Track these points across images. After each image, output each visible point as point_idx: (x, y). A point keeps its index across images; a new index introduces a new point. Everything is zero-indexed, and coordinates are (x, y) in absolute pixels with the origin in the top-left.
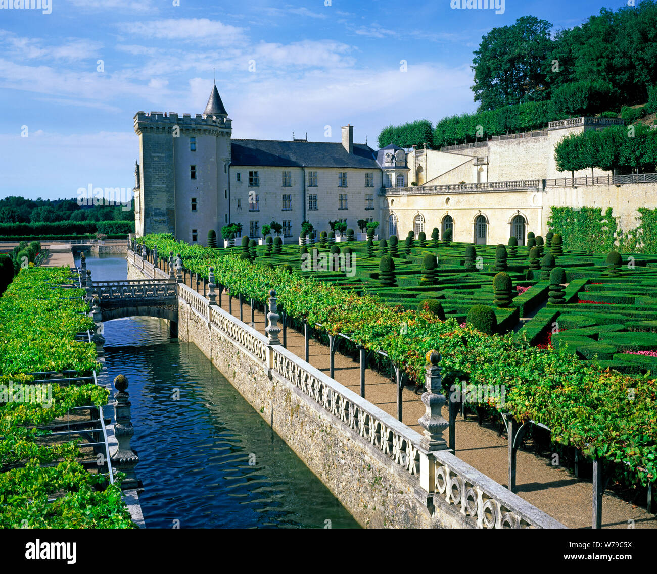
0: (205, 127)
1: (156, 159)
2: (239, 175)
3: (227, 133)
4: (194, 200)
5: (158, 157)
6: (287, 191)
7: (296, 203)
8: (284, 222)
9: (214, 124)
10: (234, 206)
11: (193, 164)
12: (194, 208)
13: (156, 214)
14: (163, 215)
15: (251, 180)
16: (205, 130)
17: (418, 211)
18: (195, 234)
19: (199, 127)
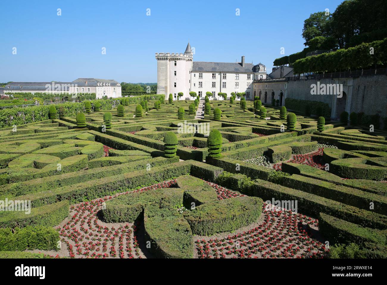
0: (179, 58)
1: (162, 69)
2: (195, 75)
3: (190, 59)
4: (175, 83)
5: (162, 68)
6: (214, 81)
7: (218, 85)
8: (213, 92)
9: (184, 56)
10: (193, 85)
11: (175, 71)
12: (175, 86)
13: (161, 88)
14: (163, 88)
15: (200, 76)
16: (179, 59)
17: (273, 90)
18: (175, 95)
19: (177, 58)
